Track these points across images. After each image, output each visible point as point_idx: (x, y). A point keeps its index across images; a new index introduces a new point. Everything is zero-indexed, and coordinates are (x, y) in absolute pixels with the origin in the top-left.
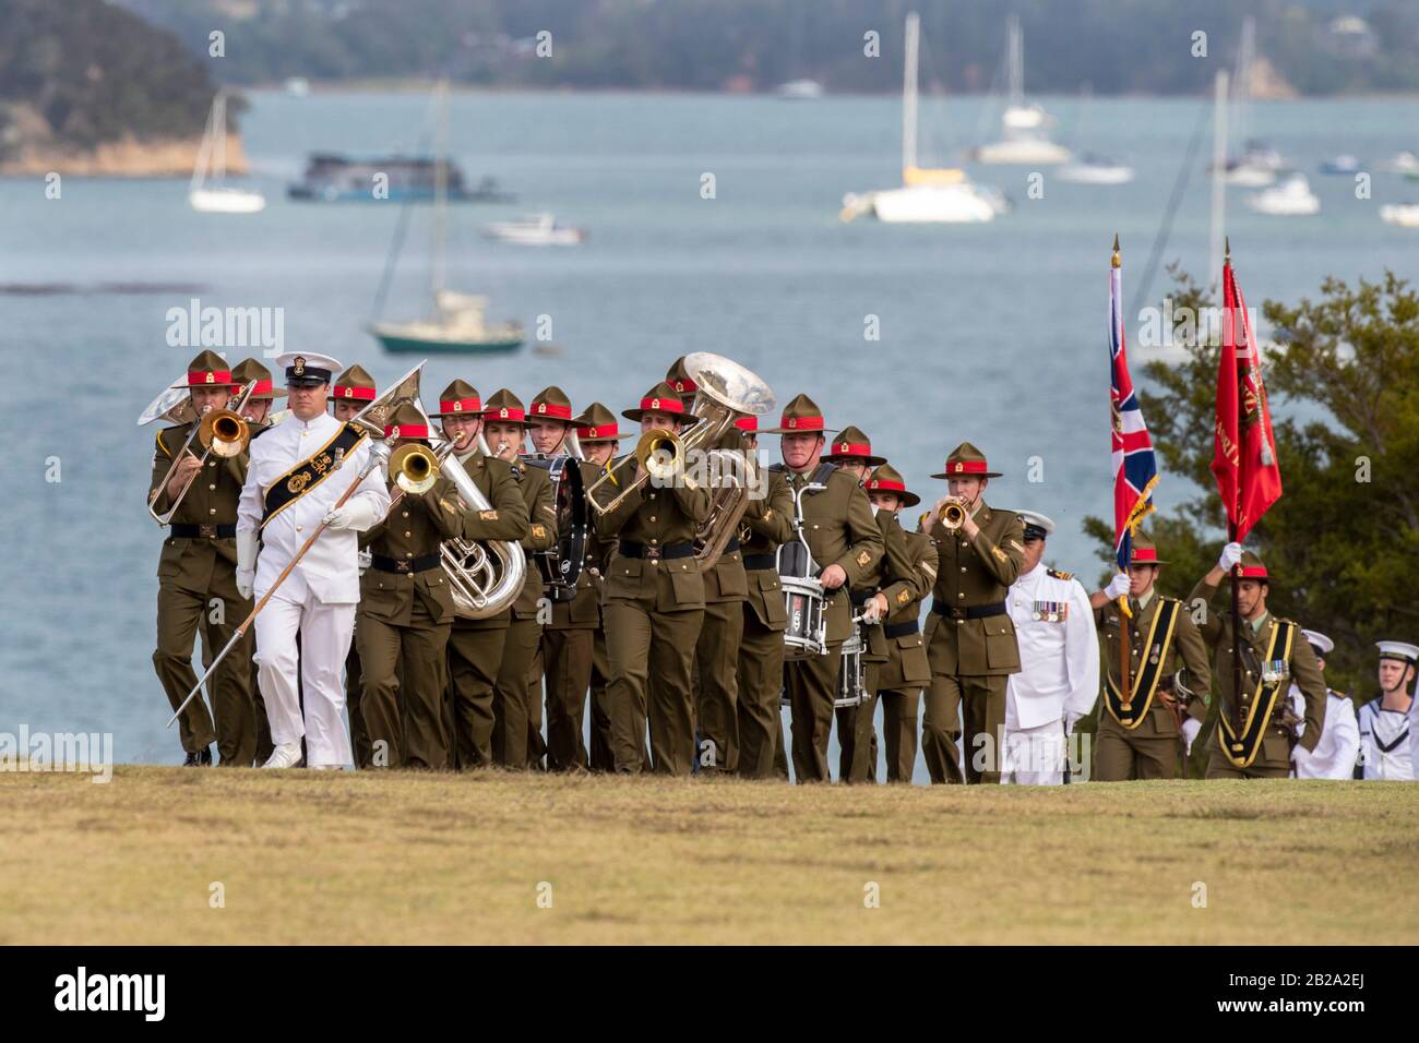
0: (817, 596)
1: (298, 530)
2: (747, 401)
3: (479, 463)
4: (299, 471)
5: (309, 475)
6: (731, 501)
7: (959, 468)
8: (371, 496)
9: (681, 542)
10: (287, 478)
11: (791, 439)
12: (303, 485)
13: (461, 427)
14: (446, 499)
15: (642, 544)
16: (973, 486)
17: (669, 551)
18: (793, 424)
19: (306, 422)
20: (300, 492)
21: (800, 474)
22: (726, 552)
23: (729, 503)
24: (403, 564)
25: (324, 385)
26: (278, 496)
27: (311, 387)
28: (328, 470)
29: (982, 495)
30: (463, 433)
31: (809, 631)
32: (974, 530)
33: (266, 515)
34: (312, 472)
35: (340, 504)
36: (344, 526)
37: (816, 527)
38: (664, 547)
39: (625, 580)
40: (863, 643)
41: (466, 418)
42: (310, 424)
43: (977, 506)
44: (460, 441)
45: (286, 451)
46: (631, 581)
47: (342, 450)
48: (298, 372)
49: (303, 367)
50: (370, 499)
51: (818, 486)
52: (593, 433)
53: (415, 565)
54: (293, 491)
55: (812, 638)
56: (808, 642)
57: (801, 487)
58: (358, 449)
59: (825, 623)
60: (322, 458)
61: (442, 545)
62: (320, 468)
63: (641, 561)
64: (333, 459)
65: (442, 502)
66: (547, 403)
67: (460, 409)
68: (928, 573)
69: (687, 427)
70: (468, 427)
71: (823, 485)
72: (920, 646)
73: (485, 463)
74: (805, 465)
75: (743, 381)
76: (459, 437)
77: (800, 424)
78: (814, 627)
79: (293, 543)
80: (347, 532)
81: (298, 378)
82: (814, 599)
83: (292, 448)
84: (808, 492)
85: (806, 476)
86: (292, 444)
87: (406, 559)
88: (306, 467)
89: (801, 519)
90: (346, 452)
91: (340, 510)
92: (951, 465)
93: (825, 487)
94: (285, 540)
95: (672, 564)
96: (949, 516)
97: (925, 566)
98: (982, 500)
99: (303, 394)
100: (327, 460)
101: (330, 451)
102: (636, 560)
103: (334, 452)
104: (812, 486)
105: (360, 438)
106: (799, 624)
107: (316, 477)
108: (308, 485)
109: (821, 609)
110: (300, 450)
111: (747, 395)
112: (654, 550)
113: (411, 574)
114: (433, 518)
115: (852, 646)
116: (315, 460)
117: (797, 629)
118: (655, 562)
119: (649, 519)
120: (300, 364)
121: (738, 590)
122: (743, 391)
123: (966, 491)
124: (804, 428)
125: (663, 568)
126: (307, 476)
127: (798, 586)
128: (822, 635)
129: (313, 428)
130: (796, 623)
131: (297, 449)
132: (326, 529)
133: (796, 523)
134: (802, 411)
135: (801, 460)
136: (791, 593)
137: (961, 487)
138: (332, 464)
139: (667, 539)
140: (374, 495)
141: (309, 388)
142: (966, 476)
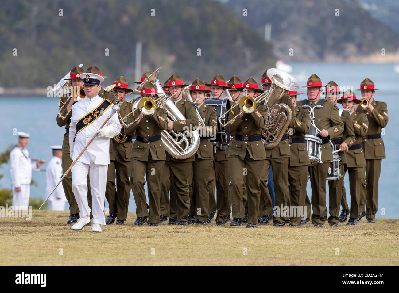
0: (318, 142)
1: (87, 138)
2: (290, 86)
3: (182, 103)
4: (87, 116)
5: (91, 117)
6: (283, 122)
7: (365, 87)
8: (114, 125)
9: (257, 135)
10: (83, 119)
11: (310, 89)
12: (89, 121)
13: (175, 90)
14: (162, 116)
15: (242, 136)
16: (370, 94)
17: (252, 139)
18: (310, 84)
19: (90, 99)
20: (88, 124)
21: (313, 102)
22: (282, 140)
23: (282, 123)
24: (146, 139)
25: (97, 85)
26: (81, 125)
27: (92, 86)
28: (98, 116)
29: (373, 96)
30: (176, 93)
31: (315, 154)
32: (372, 108)
33: (77, 131)
34: (92, 117)
35: (102, 127)
36: (103, 135)
37: (319, 120)
38: (250, 137)
39: (236, 148)
40: (339, 157)
41: (177, 87)
42: (92, 99)
43: (371, 100)
44: (174, 96)
45: (83, 109)
46: (238, 149)
47: (103, 108)
48: (87, 80)
49: (89, 78)
50: (114, 126)
51: (320, 106)
52: (234, 87)
53: (151, 140)
54: (85, 123)
55: (316, 156)
56: (315, 158)
57: (314, 106)
58: (109, 108)
59: (321, 152)
60: (96, 112)
61: (161, 132)
62: (95, 115)
63: (241, 142)
64: (100, 112)
65: (160, 117)
66: (217, 80)
67: (175, 84)
68: (365, 127)
69: (259, 94)
70: (178, 91)
71: (322, 105)
72: (362, 153)
73: (184, 103)
74: (315, 99)
75: (290, 79)
76: (174, 94)
77: (313, 84)
78: (317, 153)
79: (85, 142)
80: (105, 138)
81: (87, 82)
82: (317, 143)
83: (84, 108)
84: (316, 108)
85: (316, 103)
86: (85, 106)
87: (147, 137)
88: (90, 115)
89: (314, 117)
90: (105, 109)
91: (101, 130)
92: (362, 87)
93: (322, 106)
94: (83, 141)
95: (252, 143)
96: (363, 103)
97: (364, 124)
98: (373, 98)
99: (89, 88)
100: (98, 112)
101: (99, 109)
102: (240, 141)
103: (100, 110)
104: (318, 106)
105: (110, 104)
106: (311, 151)
107: (94, 118)
108: (91, 121)
109: (320, 147)
110: (88, 109)
111: (290, 84)
112: (246, 138)
113: (149, 143)
114: (157, 123)
115: (335, 158)
116: (93, 112)
117: (311, 153)
118: (246, 142)
119: (245, 128)
120: (88, 77)
121: (287, 153)
122: (289, 83)
123: (368, 95)
124: (314, 85)
125: (249, 145)
126: (90, 118)
127: (311, 138)
128: (320, 156)
129: (92, 101)
130: (310, 151)
131: (86, 108)
132: (97, 136)
133: (312, 119)
134: (314, 80)
135: (313, 97)
136: (309, 141)
137: (366, 94)
138: (99, 113)
139: (251, 134)
140: (115, 125)
141: (91, 86)
142: (368, 91)
